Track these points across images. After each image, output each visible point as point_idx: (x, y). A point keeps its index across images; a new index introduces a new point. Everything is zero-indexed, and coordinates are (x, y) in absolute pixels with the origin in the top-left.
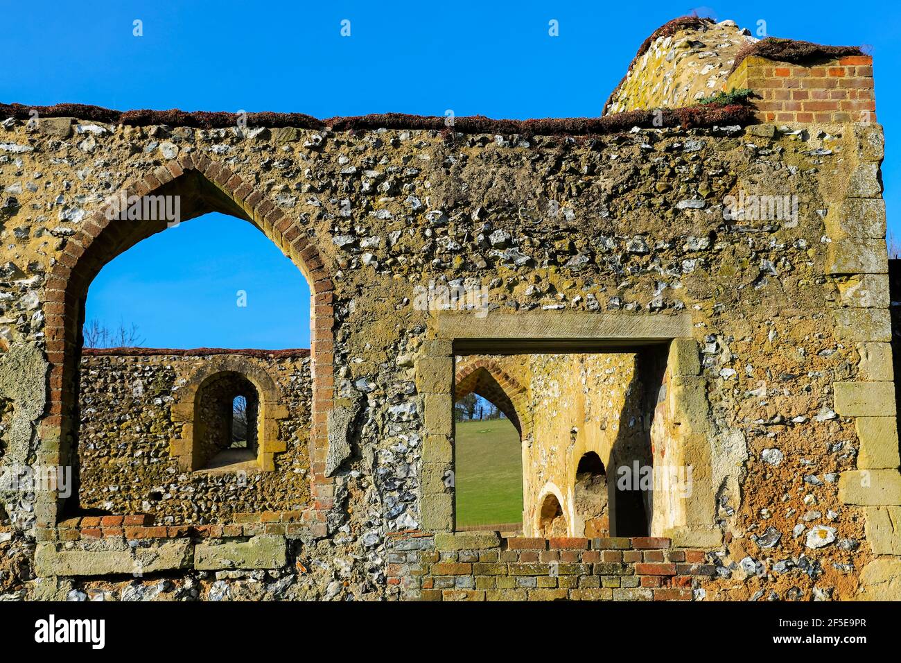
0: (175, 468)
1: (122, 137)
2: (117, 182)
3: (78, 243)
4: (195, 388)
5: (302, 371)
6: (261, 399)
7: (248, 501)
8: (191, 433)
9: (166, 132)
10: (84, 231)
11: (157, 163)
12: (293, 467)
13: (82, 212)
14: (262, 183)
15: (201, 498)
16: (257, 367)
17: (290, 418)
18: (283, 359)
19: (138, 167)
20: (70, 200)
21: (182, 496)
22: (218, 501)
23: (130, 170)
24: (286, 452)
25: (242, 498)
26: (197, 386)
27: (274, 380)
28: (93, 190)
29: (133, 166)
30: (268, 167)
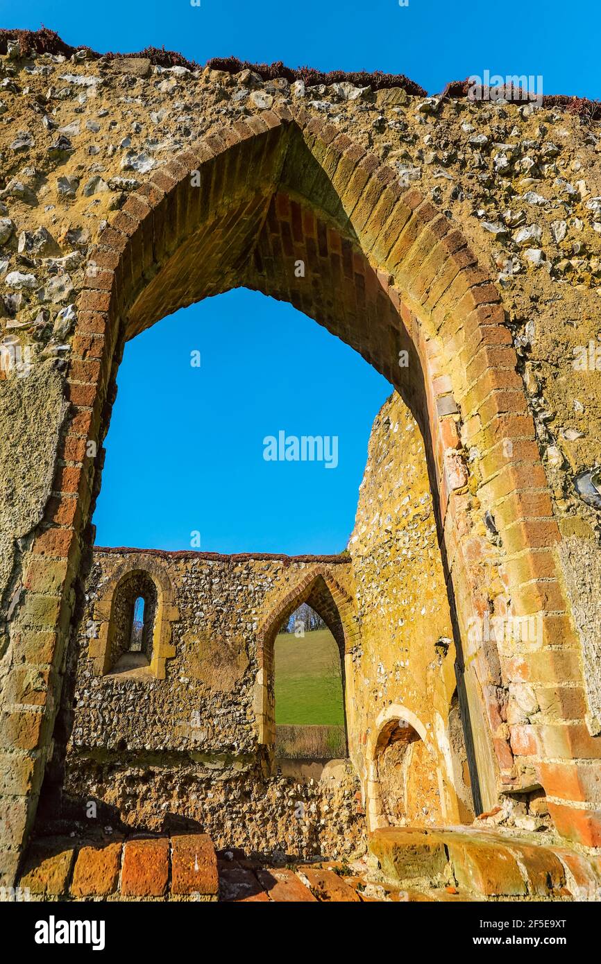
0: (91, 671)
1: (207, 81)
2: (199, 128)
3: (142, 199)
4: (114, 585)
5: (192, 573)
6: (160, 600)
7: (142, 713)
8: (106, 632)
9: (257, 82)
10: (152, 184)
11: (247, 112)
12: (179, 675)
13: (151, 161)
14: (375, 147)
15: (107, 708)
16: (160, 567)
17: (180, 621)
18: (179, 558)
19: (225, 114)
20: (138, 145)
21: (92, 706)
22: (119, 712)
23: (215, 116)
24: (175, 658)
25: (138, 710)
26: (116, 583)
27: (171, 580)
28: (169, 136)
29: (219, 112)
30: (381, 127)
